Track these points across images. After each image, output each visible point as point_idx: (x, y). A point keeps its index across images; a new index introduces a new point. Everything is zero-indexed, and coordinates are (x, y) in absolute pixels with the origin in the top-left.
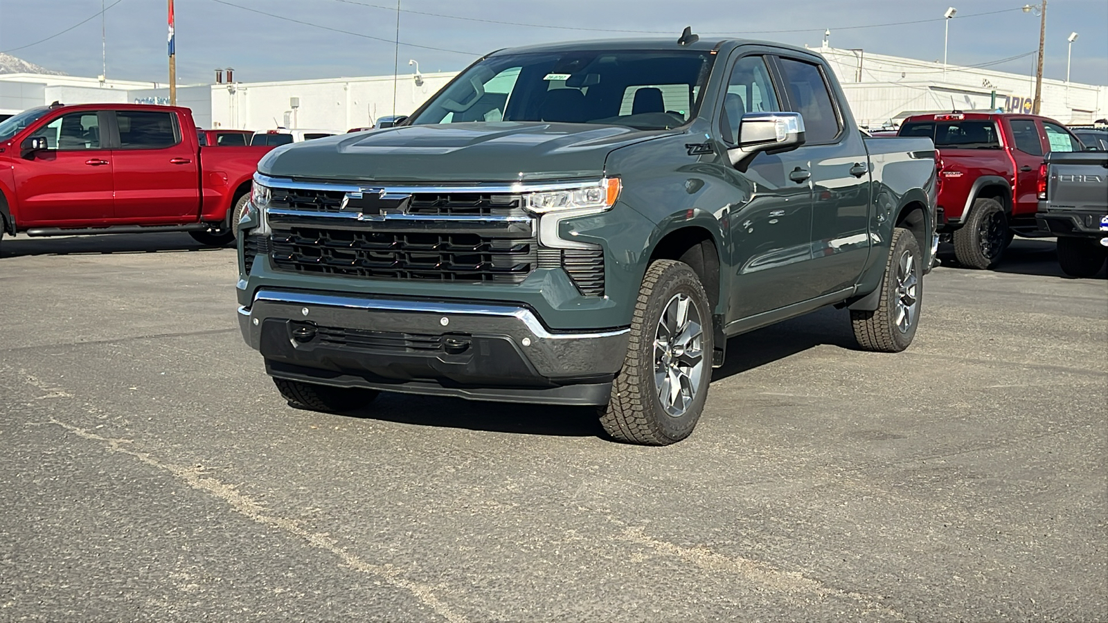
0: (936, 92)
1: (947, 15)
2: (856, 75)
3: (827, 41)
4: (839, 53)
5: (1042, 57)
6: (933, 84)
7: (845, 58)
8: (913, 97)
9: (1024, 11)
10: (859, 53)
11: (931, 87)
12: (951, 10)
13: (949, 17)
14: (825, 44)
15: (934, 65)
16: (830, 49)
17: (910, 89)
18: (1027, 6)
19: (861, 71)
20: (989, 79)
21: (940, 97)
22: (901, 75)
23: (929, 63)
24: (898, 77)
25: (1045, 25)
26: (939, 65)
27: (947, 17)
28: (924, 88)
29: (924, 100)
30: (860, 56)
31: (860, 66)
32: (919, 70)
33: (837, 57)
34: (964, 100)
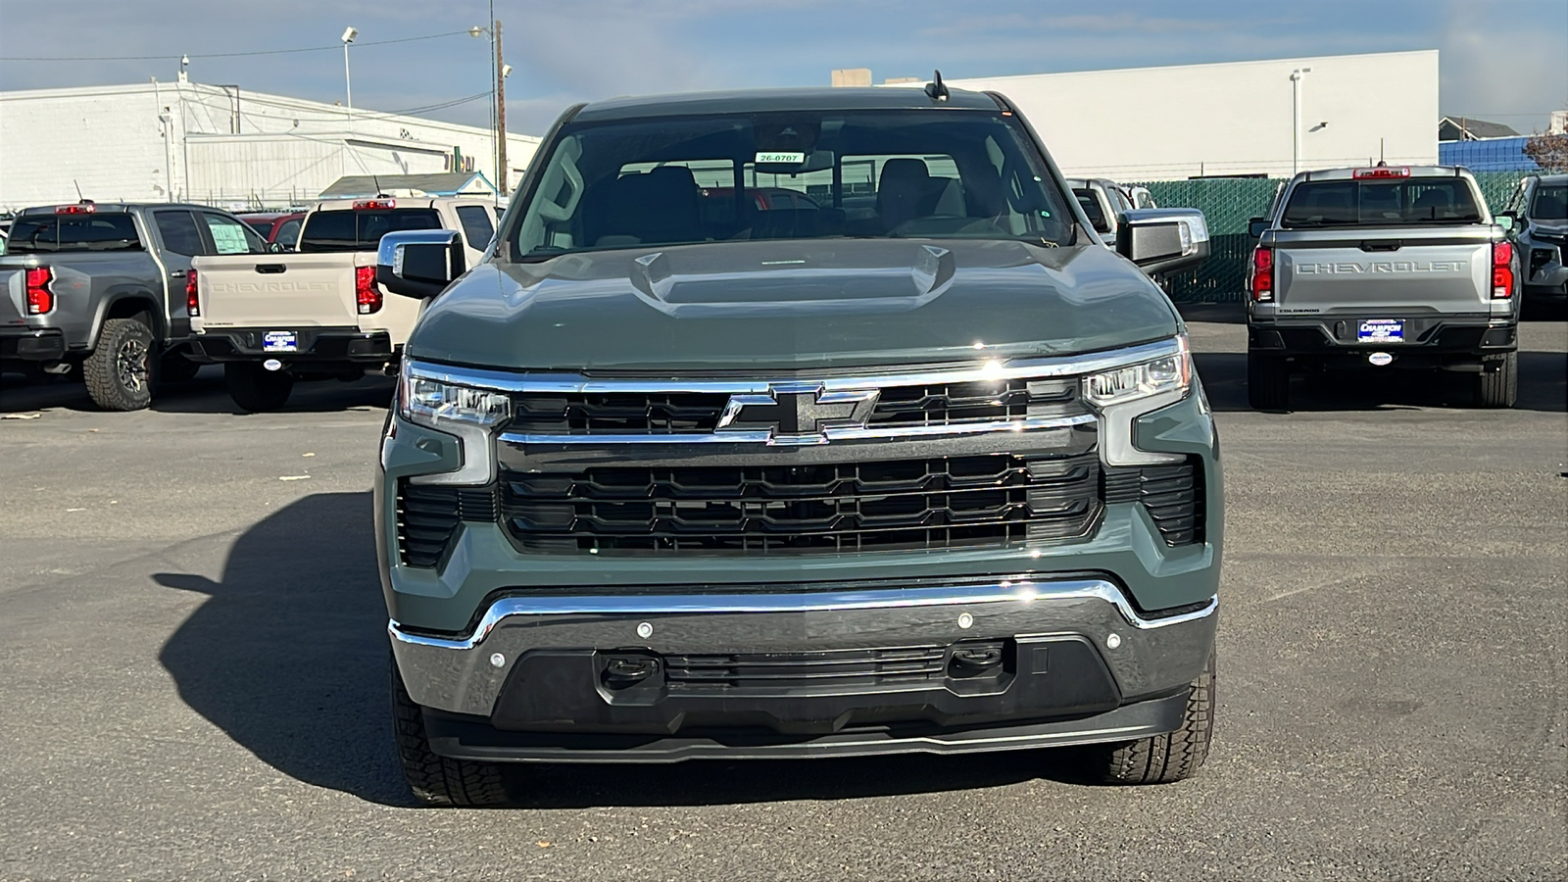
0: (355, 147)
1: (346, 37)
2: (232, 122)
3: (186, 73)
4: (204, 90)
5: (502, 99)
6: (350, 137)
7: (213, 98)
8: (324, 155)
9: (472, 36)
10: (233, 92)
11: (349, 141)
12: (349, 31)
13: (349, 41)
14: (183, 76)
15: (335, 108)
16: (191, 84)
17: (318, 143)
18: (476, 28)
19: (238, 117)
20: (408, 128)
21: (361, 156)
22: (292, 122)
23: (328, 106)
24: (289, 126)
25: (502, 55)
26: (342, 109)
27: (346, 40)
28: (339, 142)
29: (340, 159)
30: (236, 95)
31: (235, 109)
32: (316, 116)
33: (202, 96)
34: (392, 158)
